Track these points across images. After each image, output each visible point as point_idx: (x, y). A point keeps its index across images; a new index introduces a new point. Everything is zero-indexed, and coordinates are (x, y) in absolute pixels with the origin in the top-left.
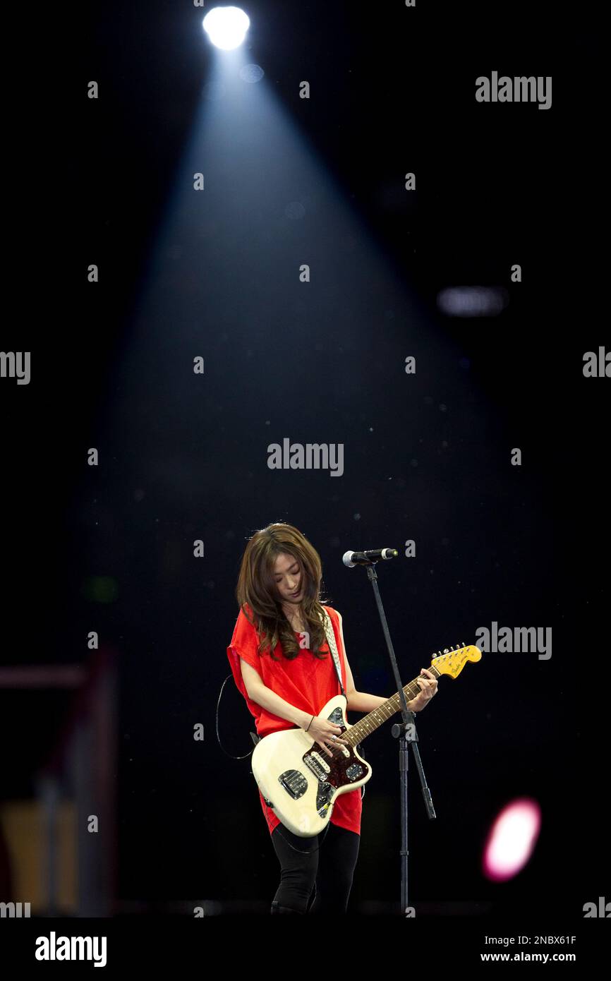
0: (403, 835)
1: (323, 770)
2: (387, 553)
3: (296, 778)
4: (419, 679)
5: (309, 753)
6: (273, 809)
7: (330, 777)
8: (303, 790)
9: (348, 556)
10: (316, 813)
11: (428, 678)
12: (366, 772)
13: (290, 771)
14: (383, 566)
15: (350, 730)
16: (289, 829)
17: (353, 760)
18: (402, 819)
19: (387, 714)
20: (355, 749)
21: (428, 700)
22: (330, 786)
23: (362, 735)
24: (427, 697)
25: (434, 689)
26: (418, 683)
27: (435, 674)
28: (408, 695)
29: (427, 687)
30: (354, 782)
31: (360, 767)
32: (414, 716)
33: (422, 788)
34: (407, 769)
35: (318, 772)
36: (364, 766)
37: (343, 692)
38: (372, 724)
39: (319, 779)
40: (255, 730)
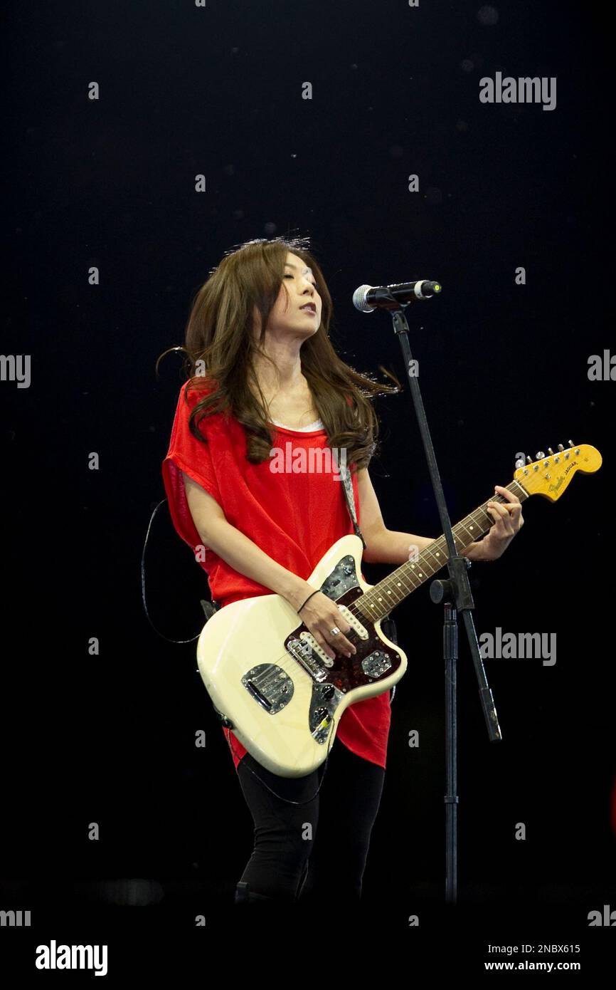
0: (450, 769)
1: (321, 663)
2: (425, 290)
3: (273, 677)
4: (490, 502)
5: (296, 634)
6: (233, 731)
7: (333, 674)
8: (285, 698)
9: (362, 292)
10: (309, 737)
11: (507, 501)
12: (396, 663)
13: (262, 665)
14: (417, 310)
15: (368, 593)
16: (263, 764)
17: (375, 644)
18: (449, 744)
19: (434, 564)
20: (377, 626)
21: (507, 538)
22: (333, 690)
23: (390, 602)
24: (506, 534)
25: (517, 520)
26: (489, 510)
27: (518, 493)
28: (471, 531)
29: (504, 516)
30: (375, 680)
31: (387, 656)
32: (467, 566)
33: (478, 688)
34: (456, 657)
35: (311, 667)
36: (393, 653)
37: (355, 531)
38: (407, 582)
39: (314, 679)
40: (207, 595)
